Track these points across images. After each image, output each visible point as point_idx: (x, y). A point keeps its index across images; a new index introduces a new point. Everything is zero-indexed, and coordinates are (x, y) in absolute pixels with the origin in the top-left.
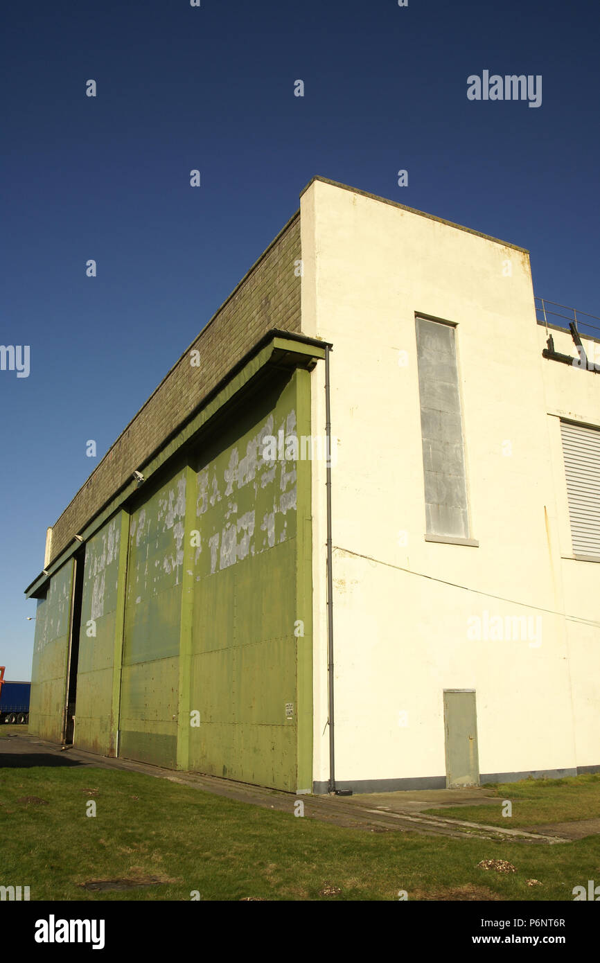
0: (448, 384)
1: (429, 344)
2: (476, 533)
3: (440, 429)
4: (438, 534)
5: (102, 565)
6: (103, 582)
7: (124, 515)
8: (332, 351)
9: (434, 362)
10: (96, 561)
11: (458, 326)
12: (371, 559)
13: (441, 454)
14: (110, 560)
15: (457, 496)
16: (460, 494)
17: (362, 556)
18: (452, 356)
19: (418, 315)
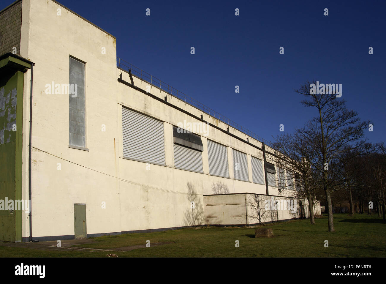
0: (81, 87)
1: (74, 69)
2: (88, 146)
3: (77, 104)
4: (74, 145)
8: (34, 66)
9: (75, 77)
11: (86, 64)
12: (47, 153)
13: (76, 114)
15: (82, 131)
16: (83, 131)
17: (43, 151)
18: (83, 75)
19: (71, 56)
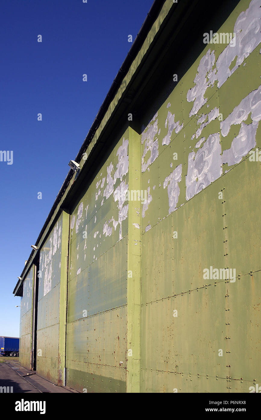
5: (50, 258)
6: (51, 268)
7: (65, 215)
10: (46, 258)
14: (55, 250)
